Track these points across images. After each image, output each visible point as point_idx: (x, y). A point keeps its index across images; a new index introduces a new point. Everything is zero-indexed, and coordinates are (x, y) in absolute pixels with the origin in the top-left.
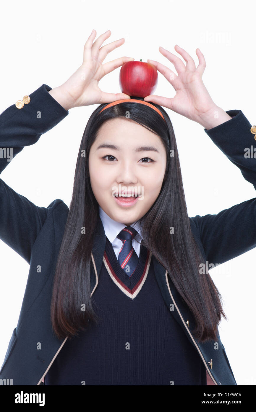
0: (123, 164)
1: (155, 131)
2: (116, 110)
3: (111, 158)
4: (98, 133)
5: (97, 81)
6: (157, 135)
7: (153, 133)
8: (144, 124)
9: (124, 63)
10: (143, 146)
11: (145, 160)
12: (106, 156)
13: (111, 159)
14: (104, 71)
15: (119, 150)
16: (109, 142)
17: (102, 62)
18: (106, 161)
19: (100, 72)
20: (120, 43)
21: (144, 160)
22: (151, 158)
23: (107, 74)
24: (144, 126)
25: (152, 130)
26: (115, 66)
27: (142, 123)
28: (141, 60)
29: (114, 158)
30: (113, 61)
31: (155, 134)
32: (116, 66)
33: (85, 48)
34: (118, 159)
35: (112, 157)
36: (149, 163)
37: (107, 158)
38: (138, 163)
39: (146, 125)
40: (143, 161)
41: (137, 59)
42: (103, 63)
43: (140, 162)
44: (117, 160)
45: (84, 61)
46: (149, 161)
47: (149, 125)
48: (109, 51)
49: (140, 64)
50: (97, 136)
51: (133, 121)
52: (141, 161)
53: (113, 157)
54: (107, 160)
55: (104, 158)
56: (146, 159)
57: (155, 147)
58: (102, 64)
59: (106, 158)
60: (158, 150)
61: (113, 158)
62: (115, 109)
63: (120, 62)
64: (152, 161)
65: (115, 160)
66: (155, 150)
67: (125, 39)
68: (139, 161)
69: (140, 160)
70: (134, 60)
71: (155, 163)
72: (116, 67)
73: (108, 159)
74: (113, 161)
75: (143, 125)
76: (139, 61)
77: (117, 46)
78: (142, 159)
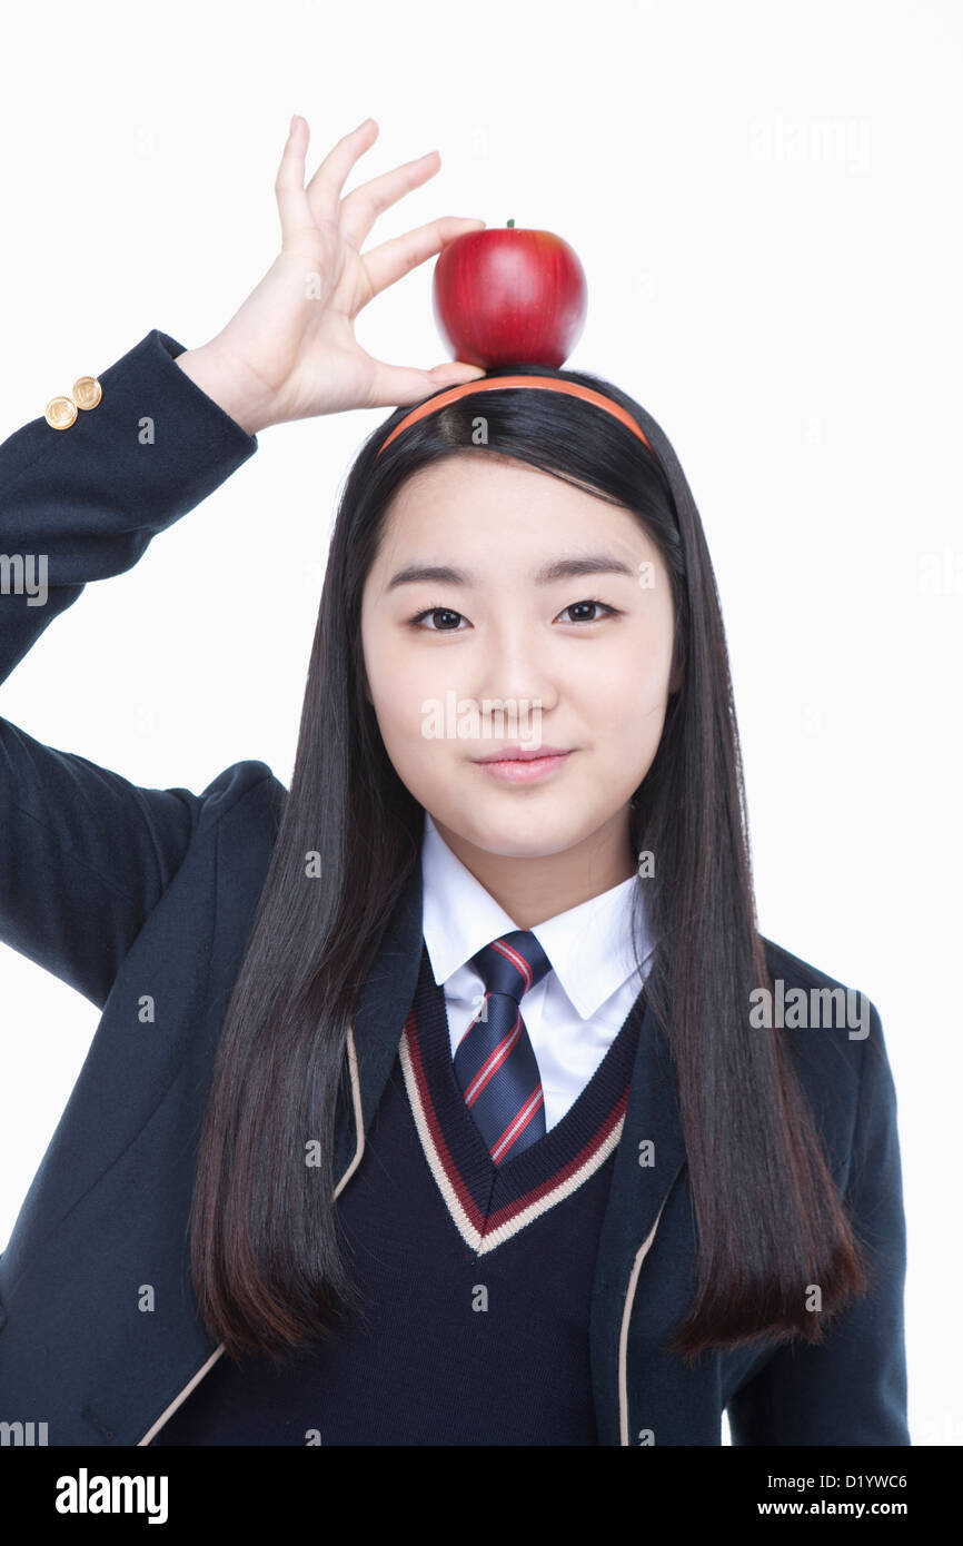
0: (495, 637)
1: (607, 491)
2: (447, 425)
3: (447, 619)
4: (384, 527)
5: (346, 319)
6: (618, 505)
7: (604, 499)
8: (560, 469)
9: (445, 244)
10: (565, 558)
11: (582, 611)
12: (422, 616)
13: (444, 622)
14: (369, 278)
15: (470, 585)
16: (427, 557)
17: (361, 244)
18: (426, 635)
19: (351, 281)
20: (426, 170)
21: (577, 611)
22: (606, 601)
23: (386, 291)
24: (563, 475)
25: (596, 490)
26: (411, 256)
27: (552, 465)
28: (511, 223)
29: (459, 617)
30: (402, 239)
31: (612, 503)
32: (415, 257)
33: (279, 191)
34: (474, 622)
35: (448, 617)
36: (597, 620)
37: (430, 621)
38: (556, 626)
39: (569, 472)
40: (576, 614)
41: (496, 223)
42: (364, 250)
43: (563, 622)
44: (470, 625)
45: (285, 239)
46: (598, 612)
47: (584, 470)
48: (382, 205)
49: (510, 237)
50: (383, 536)
51: (513, 461)
52: (566, 617)
53: (453, 616)
54: (428, 629)
55: (416, 622)
56: (586, 609)
57: (618, 557)
58: (361, 253)
59: (424, 622)
60: (628, 566)
61: (452, 621)
62: (443, 424)
63: (431, 239)
64: (611, 612)
65: (462, 624)
66: (619, 568)
67: (441, 154)
68: (557, 618)
69: (562, 612)
70: (484, 225)
71: (623, 617)
72: (415, 261)
73: (433, 626)
74: (452, 630)
75: (555, 472)
76: (503, 226)
77: (413, 185)
78: (571, 609)
